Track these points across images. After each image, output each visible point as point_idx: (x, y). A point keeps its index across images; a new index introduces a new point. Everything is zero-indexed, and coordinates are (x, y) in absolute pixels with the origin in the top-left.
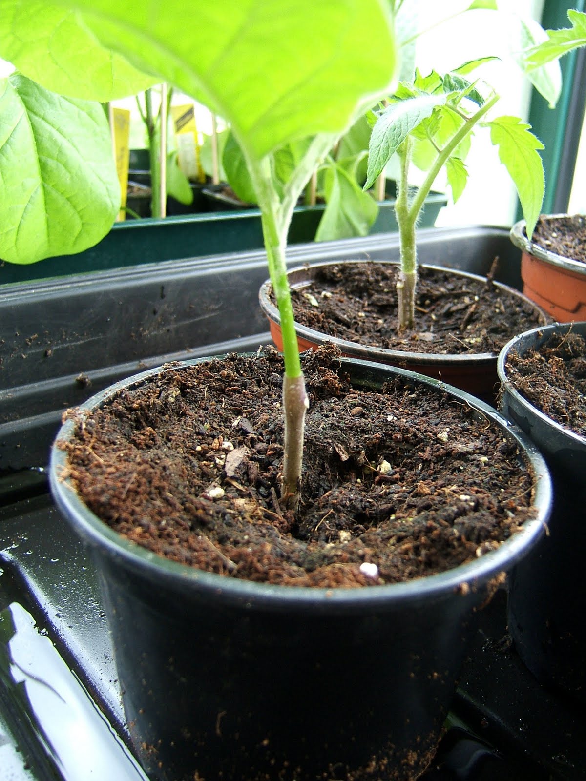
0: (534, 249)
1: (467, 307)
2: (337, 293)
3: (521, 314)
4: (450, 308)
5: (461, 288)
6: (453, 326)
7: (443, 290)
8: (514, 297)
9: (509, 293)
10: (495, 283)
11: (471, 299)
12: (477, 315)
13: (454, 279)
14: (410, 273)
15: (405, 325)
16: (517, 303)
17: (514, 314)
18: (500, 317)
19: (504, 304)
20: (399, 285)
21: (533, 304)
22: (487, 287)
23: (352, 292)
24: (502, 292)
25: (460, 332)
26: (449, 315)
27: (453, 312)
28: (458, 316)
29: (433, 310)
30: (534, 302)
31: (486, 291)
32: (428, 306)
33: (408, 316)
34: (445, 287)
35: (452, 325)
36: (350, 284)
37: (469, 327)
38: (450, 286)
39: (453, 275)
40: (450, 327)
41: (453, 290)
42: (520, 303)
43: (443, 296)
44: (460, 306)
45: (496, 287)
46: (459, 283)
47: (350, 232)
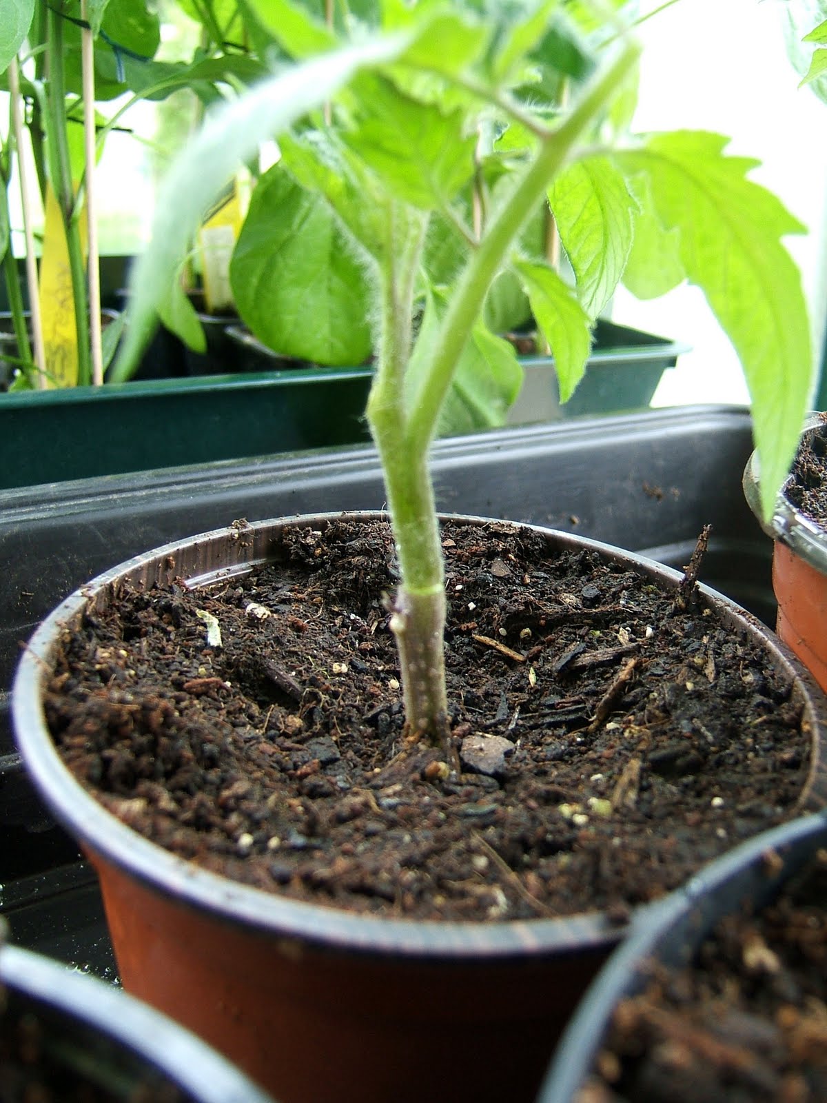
0: (797, 530)
1: (617, 660)
2: (300, 601)
3: (758, 698)
4: (575, 657)
5: (616, 596)
6: (572, 717)
7: (570, 599)
8: (745, 637)
9: (735, 622)
10: (704, 588)
11: (636, 632)
12: (638, 690)
13: (606, 569)
14: (422, 593)
15: (417, 727)
16: (753, 656)
17: (737, 694)
18: (695, 707)
19: (717, 653)
20: (396, 623)
21: (792, 670)
22: (680, 601)
23: (342, 598)
24: (718, 619)
25: (585, 734)
26: (570, 675)
27: (583, 668)
28: (590, 685)
29: (535, 657)
30: (794, 661)
31: (678, 611)
32: (527, 644)
33: (425, 705)
34: (578, 593)
35: (570, 712)
36: (339, 577)
37: (611, 726)
38: (590, 591)
39: (605, 558)
40: (563, 718)
41: (595, 601)
42: (760, 660)
43: (565, 619)
44: (603, 653)
45: (704, 601)
46: (615, 582)
47: (469, 419)
